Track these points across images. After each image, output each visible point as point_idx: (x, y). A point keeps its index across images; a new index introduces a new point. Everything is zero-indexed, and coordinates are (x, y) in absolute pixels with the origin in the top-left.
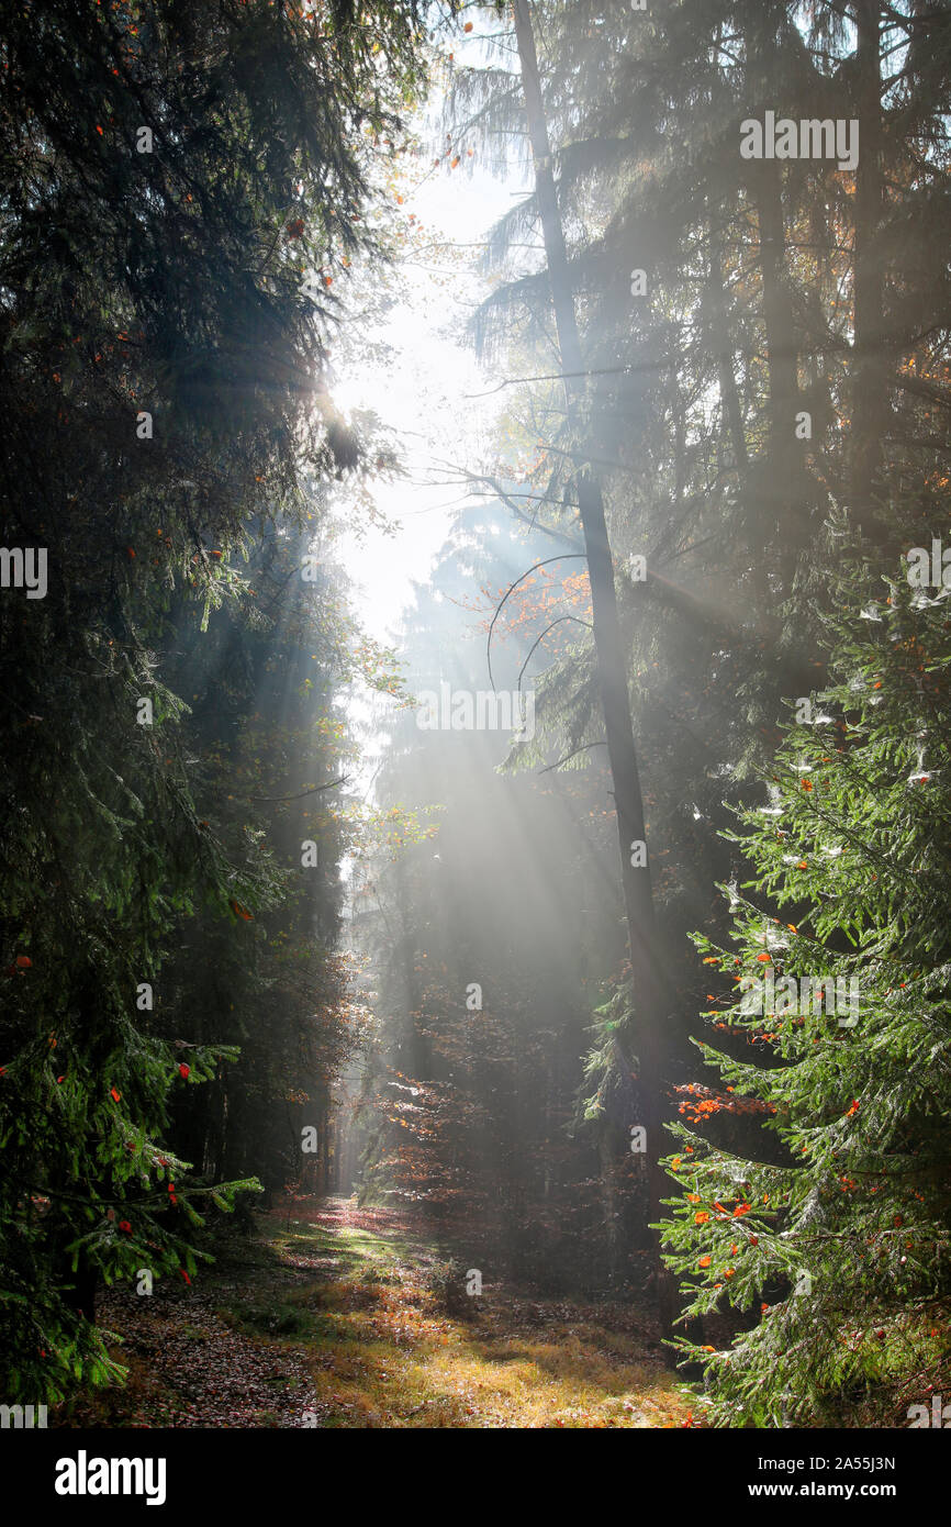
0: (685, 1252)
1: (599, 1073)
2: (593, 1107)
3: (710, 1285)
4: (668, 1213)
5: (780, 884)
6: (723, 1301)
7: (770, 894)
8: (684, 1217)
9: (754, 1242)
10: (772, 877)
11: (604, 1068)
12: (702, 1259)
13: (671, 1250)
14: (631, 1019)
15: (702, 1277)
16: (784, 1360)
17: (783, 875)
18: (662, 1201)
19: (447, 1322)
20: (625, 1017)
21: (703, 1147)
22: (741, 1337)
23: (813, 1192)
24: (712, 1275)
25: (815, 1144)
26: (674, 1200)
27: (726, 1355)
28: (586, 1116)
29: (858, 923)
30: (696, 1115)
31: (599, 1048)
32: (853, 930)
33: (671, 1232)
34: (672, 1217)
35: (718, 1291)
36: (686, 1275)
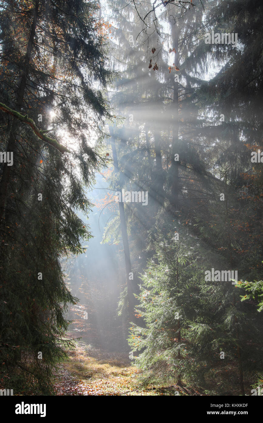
0: (131, 343)
1: (121, 306)
2: (120, 313)
3: (135, 347)
4: (129, 337)
5: (147, 285)
6: (137, 350)
7: (146, 286)
8: (131, 338)
9: (141, 341)
10: (146, 284)
11: (122, 305)
12: (133, 344)
13: (129, 343)
14: (127, 295)
15: (134, 346)
16: (146, 357)
17: (148, 283)
18: (128, 336)
19: (89, 358)
20: (126, 295)
21: (135, 326)
22: (140, 355)
23: (151, 333)
24: (136, 346)
25: (151, 326)
26: (130, 336)
27: (138, 357)
28: (118, 315)
29: (159, 290)
30: (138, 316)
31: (121, 301)
32: (159, 291)
33: (129, 340)
34: (130, 338)
35: (137, 348)
36: (132, 346)
